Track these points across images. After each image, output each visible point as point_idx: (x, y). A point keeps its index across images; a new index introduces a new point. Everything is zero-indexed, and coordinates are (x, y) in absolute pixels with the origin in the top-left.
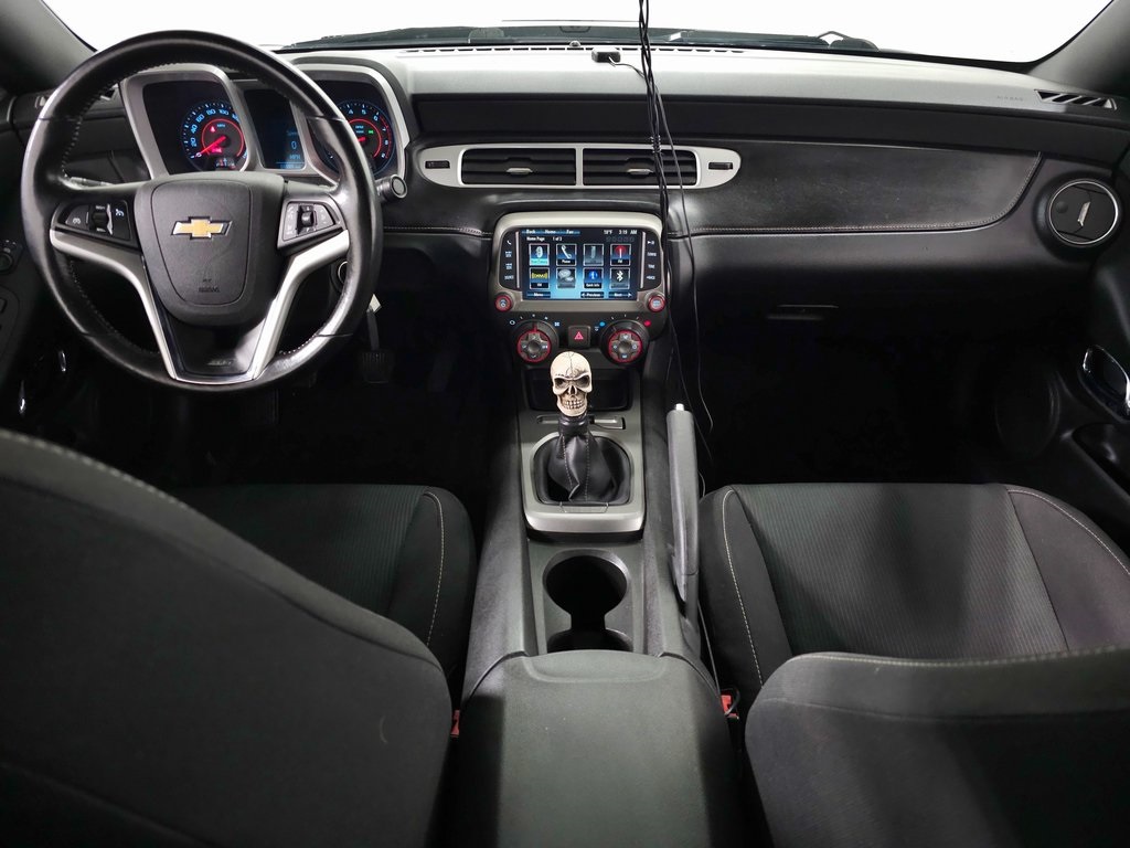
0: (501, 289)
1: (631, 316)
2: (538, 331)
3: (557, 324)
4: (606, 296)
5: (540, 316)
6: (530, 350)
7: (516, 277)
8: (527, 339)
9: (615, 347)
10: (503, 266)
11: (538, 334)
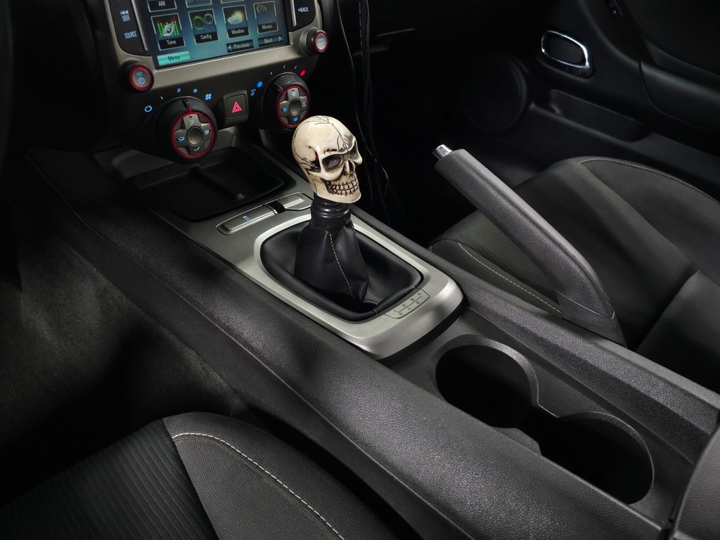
0: (124, 56)
1: (288, 65)
2: (194, 111)
3: (208, 97)
4: (256, 44)
5: (187, 88)
6: (193, 142)
7: (138, 32)
8: (183, 127)
9: (285, 110)
10: (117, 18)
11: (195, 116)
